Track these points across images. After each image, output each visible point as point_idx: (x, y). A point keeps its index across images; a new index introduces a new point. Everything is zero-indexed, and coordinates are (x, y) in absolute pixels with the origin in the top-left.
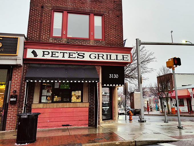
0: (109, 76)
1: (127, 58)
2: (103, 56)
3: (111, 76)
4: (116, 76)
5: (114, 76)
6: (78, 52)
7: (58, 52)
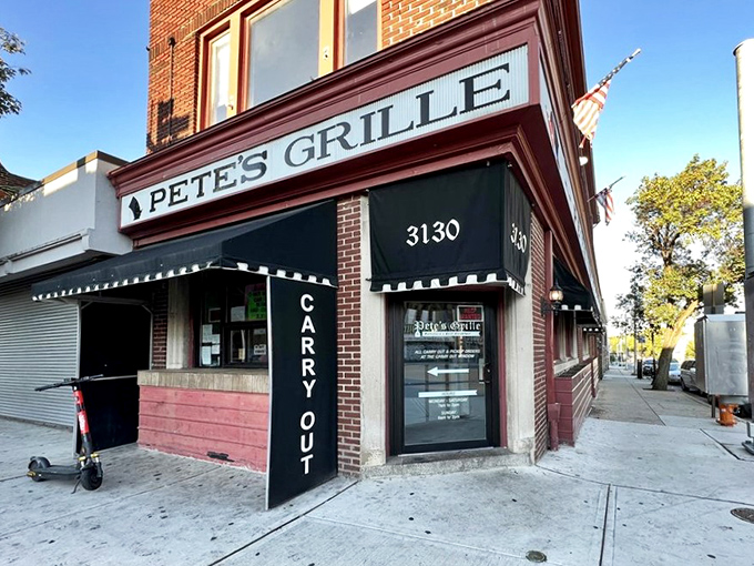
0: (407, 236)
1: (498, 85)
2: (346, 133)
3: (416, 235)
4: (448, 230)
5: (432, 232)
6: (245, 155)
7: (186, 182)
